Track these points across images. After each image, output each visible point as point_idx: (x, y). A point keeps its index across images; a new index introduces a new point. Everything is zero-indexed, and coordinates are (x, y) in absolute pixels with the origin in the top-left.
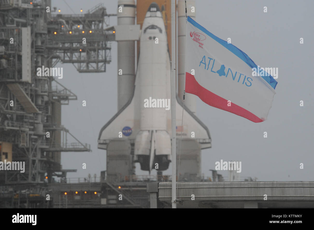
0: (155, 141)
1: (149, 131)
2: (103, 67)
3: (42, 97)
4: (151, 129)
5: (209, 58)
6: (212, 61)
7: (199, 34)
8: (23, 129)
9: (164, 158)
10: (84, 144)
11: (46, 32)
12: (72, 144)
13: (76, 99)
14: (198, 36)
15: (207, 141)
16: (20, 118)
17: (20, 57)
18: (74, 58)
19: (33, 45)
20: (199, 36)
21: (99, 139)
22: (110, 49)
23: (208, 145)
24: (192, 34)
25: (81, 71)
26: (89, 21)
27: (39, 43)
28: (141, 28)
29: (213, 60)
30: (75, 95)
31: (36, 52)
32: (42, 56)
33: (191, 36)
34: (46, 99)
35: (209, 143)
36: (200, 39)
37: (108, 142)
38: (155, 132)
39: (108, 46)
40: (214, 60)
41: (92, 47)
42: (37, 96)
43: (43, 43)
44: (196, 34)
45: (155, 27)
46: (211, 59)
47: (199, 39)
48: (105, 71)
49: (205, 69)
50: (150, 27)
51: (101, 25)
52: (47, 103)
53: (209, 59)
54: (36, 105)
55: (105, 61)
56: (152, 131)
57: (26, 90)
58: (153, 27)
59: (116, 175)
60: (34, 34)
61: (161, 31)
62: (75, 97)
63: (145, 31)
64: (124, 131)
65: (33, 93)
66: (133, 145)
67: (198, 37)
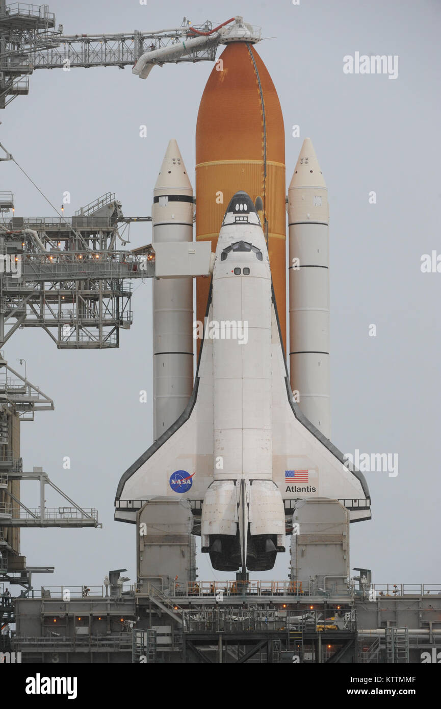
0: (248, 504)
1: (235, 481)
2: (113, 336)
4: (239, 477)
9: (270, 543)
10: (88, 511)
12: (61, 511)
13: (52, 408)
15: (362, 504)
18: (48, 316)
21: (117, 499)
22: (129, 295)
23: (364, 514)
25: (62, 345)
26: (82, 233)
28: (214, 249)
30: (48, 400)
35: (367, 508)
37: (137, 505)
38: (247, 483)
39: (125, 288)
41: (88, 292)
45: (247, 247)
48: (117, 345)
50: (236, 247)
51: (109, 240)
55: (119, 323)
56: (243, 482)
59: (160, 580)
62: (49, 404)
63: (224, 256)
64: (174, 482)
66: (197, 512)
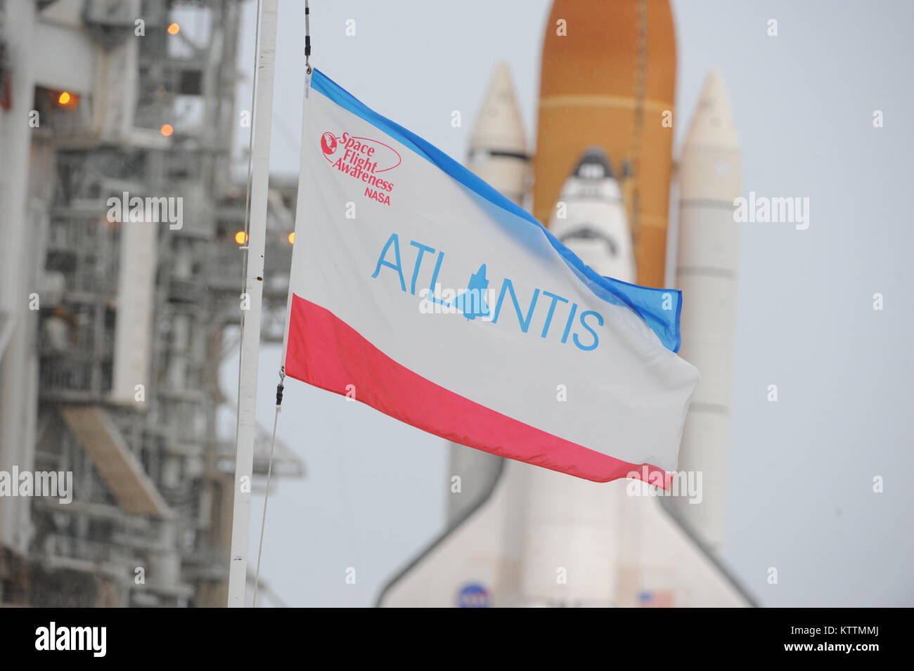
3: (182, 459)
5: (413, 243)
6: (429, 261)
7: (371, 144)
8: (107, 569)
11: (208, 231)
14: (366, 150)
16: (102, 531)
17: (111, 317)
19: (161, 276)
20: (371, 150)
24: (329, 143)
27: (183, 270)
29: (437, 253)
31: (173, 300)
32: (192, 318)
33: (327, 150)
34: (195, 468)
36: (375, 165)
40: (441, 255)
42: (164, 455)
43: (196, 269)
44: (355, 144)
46: (423, 248)
47: (372, 161)
49: (404, 289)
52: (197, 483)
53: (417, 250)
54: (161, 487)
57: (126, 432)
58: (585, 234)
60: (166, 239)
61: (613, 249)
65: (152, 446)
67: (364, 156)
